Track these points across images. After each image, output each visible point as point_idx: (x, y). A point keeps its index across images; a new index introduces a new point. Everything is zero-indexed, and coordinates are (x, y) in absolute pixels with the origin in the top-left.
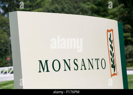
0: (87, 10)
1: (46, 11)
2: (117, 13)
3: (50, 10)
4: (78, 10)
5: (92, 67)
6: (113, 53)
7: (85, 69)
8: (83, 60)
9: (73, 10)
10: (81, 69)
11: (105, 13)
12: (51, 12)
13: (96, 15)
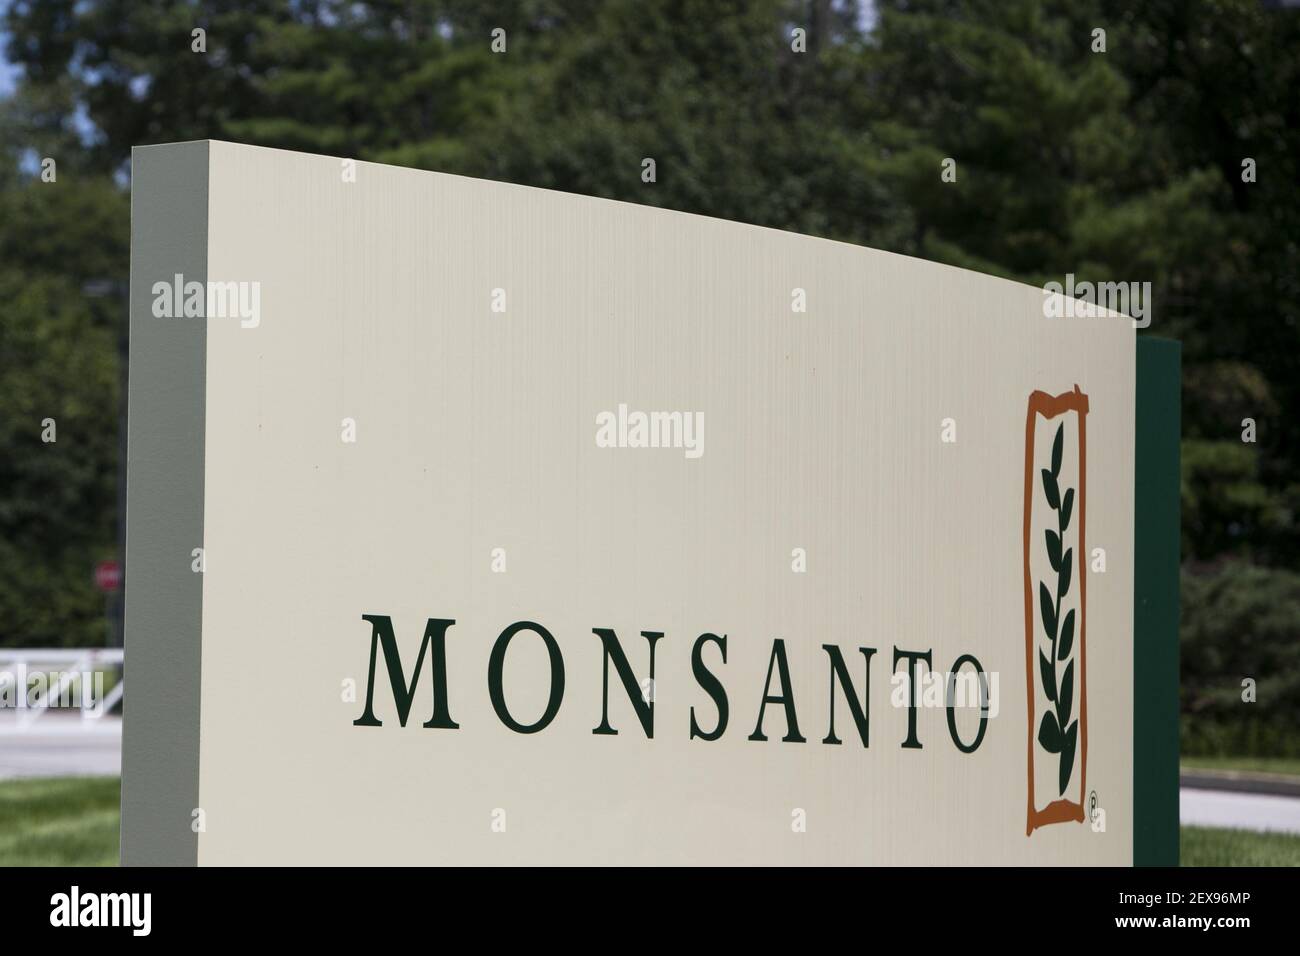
0: (880, 192)
1: (503, 163)
2: (1153, 254)
3: (538, 161)
4: (795, 184)
5: (863, 725)
6: (1071, 614)
7: (794, 736)
8: (779, 647)
9: (748, 184)
10: (758, 736)
11: (1038, 236)
12: (548, 177)
13: (955, 251)
